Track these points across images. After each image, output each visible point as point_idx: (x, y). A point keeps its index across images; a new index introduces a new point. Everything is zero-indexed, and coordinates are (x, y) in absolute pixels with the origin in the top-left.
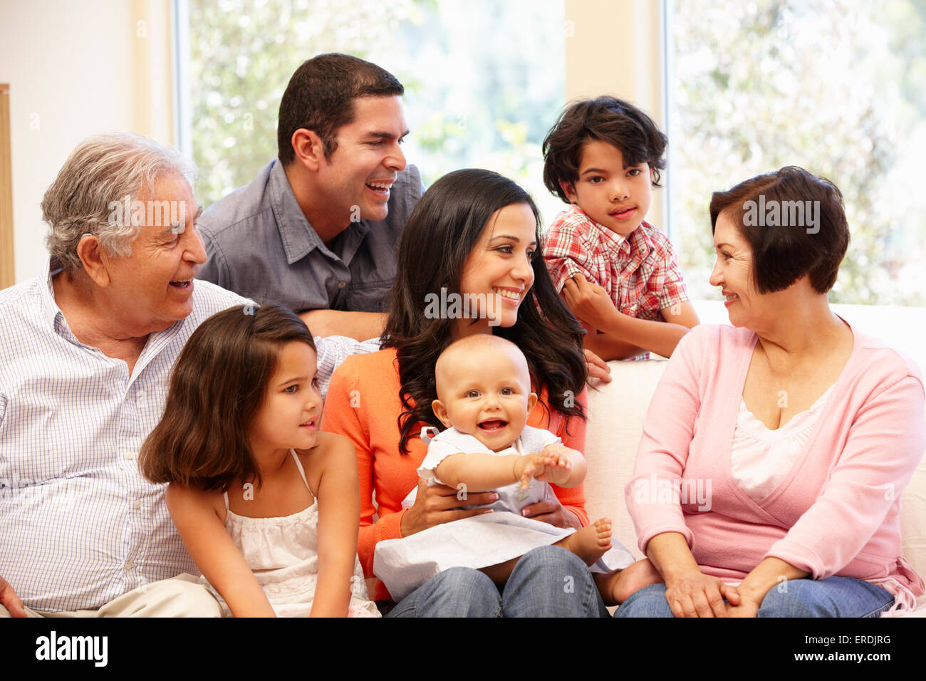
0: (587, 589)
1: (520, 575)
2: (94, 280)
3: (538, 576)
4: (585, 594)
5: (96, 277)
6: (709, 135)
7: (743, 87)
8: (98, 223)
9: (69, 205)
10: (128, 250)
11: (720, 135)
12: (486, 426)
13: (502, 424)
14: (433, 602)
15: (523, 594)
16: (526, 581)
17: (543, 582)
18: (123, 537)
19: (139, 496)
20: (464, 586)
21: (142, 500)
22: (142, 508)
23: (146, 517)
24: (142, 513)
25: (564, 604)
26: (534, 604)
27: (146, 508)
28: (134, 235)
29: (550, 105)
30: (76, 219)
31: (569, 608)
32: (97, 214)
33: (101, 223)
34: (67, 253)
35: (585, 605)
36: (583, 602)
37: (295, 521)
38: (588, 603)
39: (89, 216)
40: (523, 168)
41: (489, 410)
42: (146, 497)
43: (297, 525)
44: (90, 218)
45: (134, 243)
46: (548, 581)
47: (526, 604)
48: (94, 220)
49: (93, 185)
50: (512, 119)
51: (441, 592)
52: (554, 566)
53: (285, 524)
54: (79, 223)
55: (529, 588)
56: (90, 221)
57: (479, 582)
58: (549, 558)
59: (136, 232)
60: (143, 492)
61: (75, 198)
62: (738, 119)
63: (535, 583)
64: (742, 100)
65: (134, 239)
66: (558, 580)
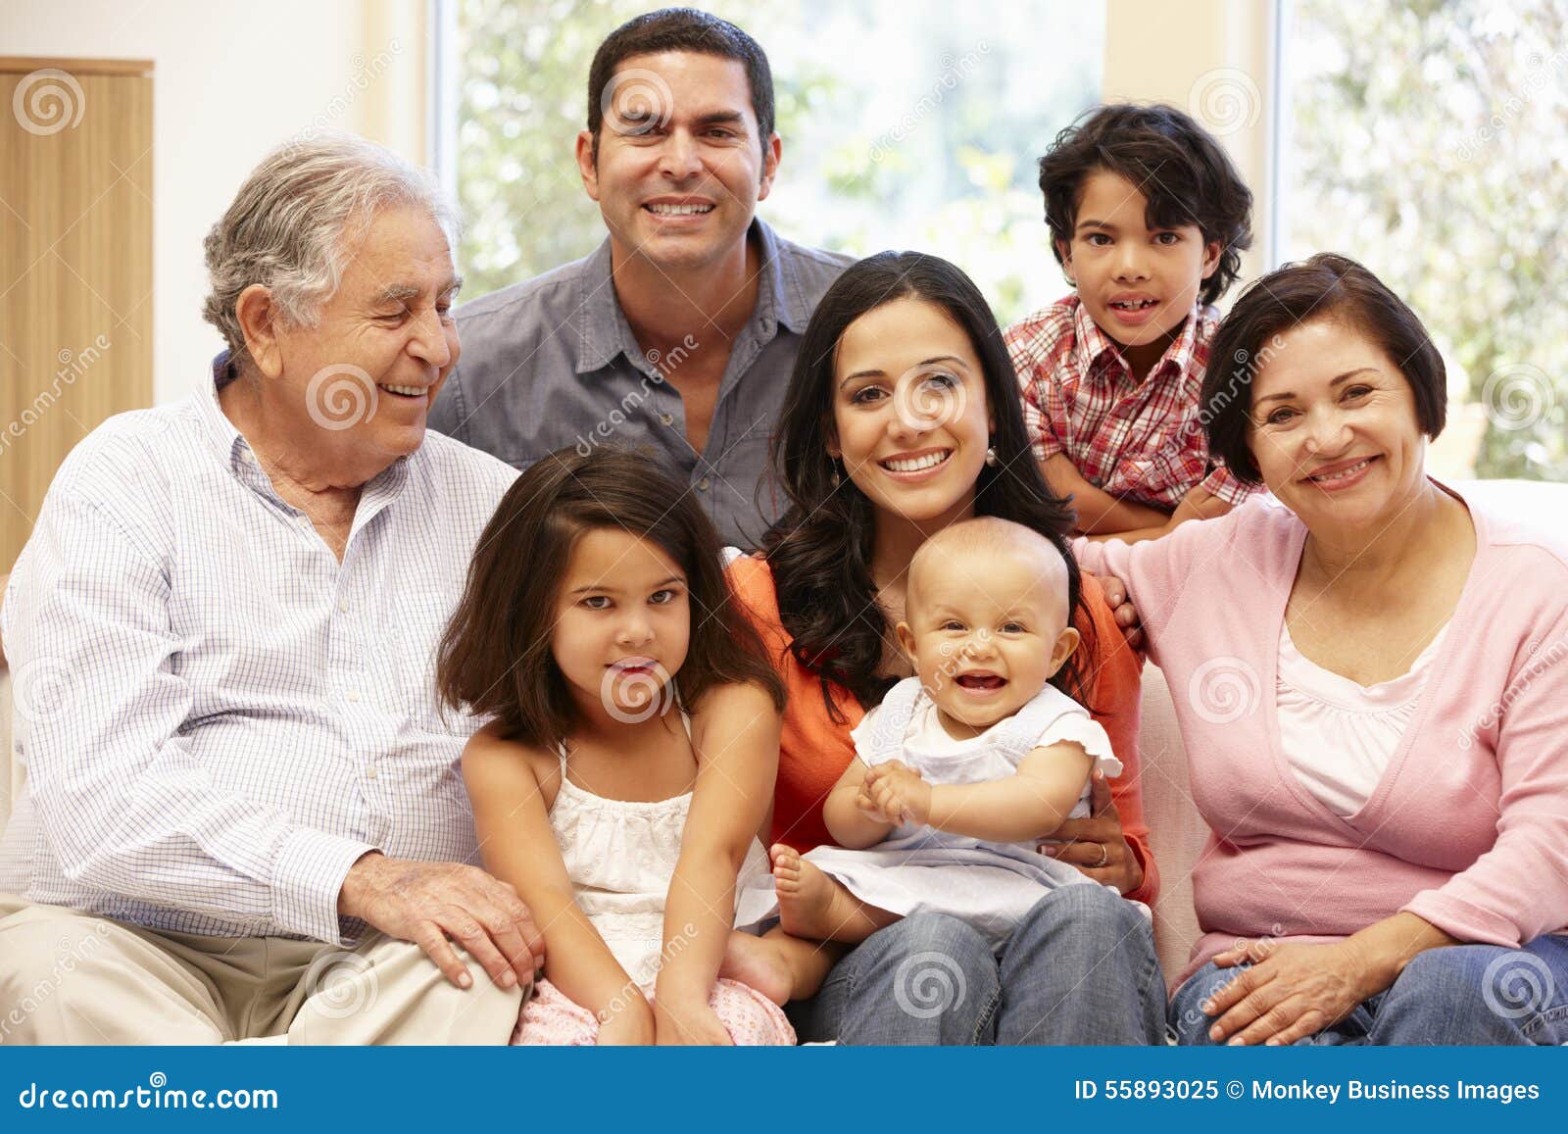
0: (1147, 965)
1: (1035, 931)
2: (258, 363)
3: (1065, 938)
4: (1142, 975)
5: (262, 359)
6: (1330, 184)
7: (1391, 107)
8: (274, 266)
9: (236, 233)
10: (315, 316)
11: (1350, 187)
12: (968, 683)
13: (1000, 682)
14: (887, 968)
15: (1038, 964)
16: (1044, 942)
17: (1074, 947)
18: (349, 821)
19: (373, 757)
20: (942, 944)
21: (378, 763)
22: (380, 777)
23: (389, 791)
24: (381, 784)
25: (1108, 989)
26: (1056, 985)
27: (387, 777)
28: (328, 292)
29: (1043, 122)
30: (244, 256)
31: (1115, 997)
32: (275, 249)
33: (281, 266)
34: (223, 314)
35: (1141, 992)
36: (1140, 985)
37: (672, 811)
38: (1146, 989)
39: (264, 251)
40: (1005, 230)
41: (974, 658)
42: (384, 759)
43: (677, 817)
44: (263, 256)
45: (326, 306)
46: (1083, 948)
47: (1043, 983)
48: (269, 259)
49: (279, 204)
50: (981, 145)
51: (901, 951)
52: (1095, 922)
53: (655, 815)
54: (249, 263)
55: (1049, 955)
56: (263, 259)
57: (967, 940)
58: (1088, 908)
59: (331, 287)
60: (379, 750)
61: (246, 222)
62: (1380, 161)
63: (1059, 948)
64: (1386, 127)
65: (328, 298)
66: (1100, 948)
